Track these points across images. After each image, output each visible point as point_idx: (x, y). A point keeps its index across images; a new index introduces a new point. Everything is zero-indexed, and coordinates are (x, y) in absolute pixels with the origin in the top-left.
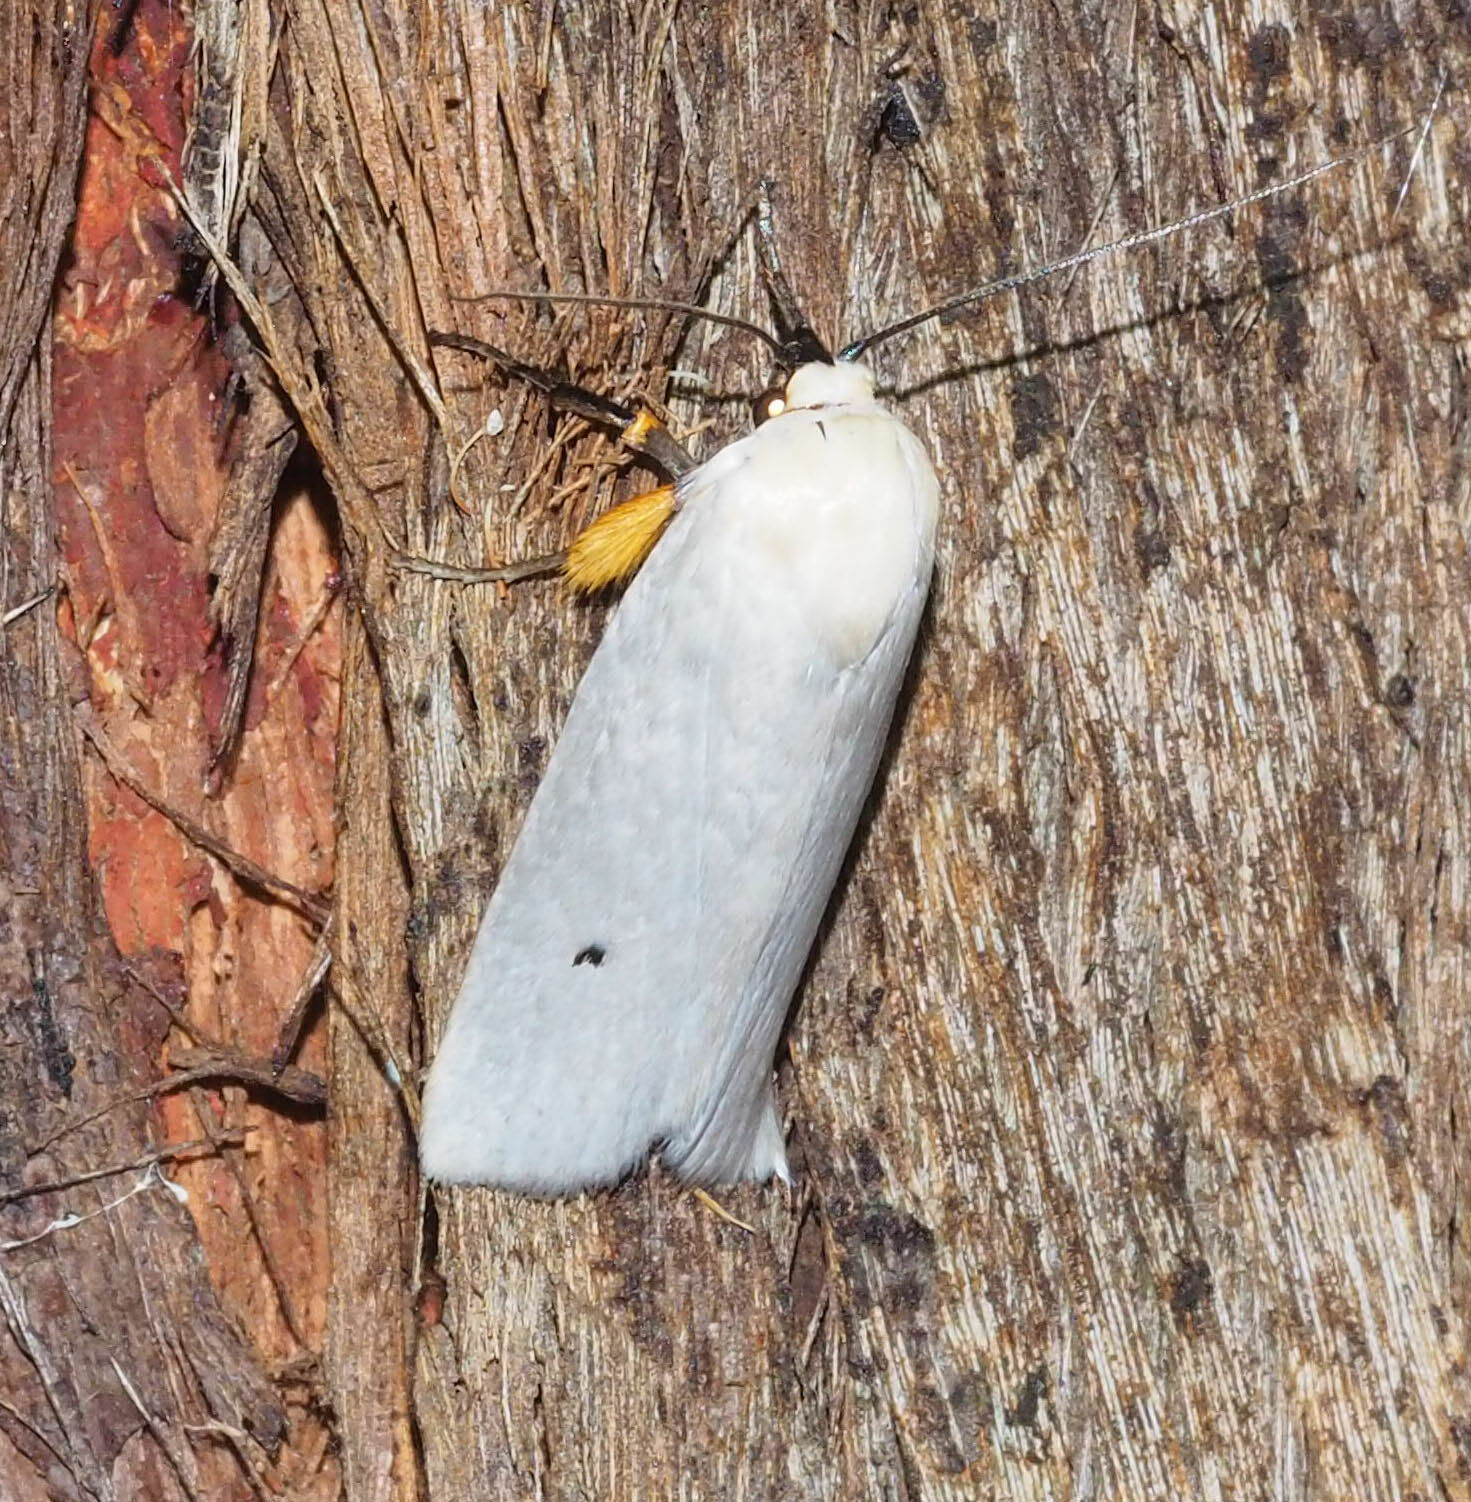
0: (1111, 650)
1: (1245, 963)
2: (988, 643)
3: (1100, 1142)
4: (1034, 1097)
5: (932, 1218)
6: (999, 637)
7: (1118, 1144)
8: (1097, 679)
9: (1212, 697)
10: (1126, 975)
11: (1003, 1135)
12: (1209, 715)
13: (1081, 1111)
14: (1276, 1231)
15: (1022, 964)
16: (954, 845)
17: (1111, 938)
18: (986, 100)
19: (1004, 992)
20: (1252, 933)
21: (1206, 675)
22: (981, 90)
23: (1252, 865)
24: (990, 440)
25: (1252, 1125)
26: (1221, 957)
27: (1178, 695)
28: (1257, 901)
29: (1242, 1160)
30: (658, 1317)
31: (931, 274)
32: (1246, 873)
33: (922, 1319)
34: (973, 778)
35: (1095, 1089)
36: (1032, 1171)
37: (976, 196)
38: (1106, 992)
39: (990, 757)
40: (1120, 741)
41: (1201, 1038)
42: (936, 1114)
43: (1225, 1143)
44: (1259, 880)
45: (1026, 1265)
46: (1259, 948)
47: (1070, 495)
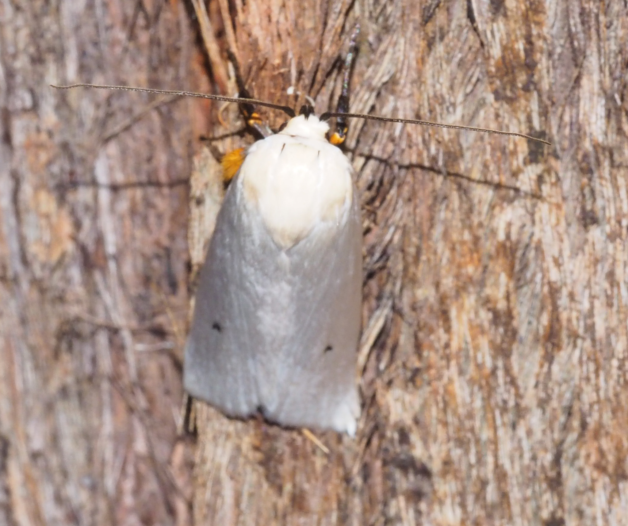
0: (567, 253)
1: (608, 400)
2: (501, 236)
3: (527, 456)
4: (495, 429)
5: (436, 466)
6: (508, 236)
7: (534, 458)
8: (558, 263)
9: (612, 286)
10: (553, 390)
11: (478, 441)
12: (609, 292)
13: (520, 441)
14: (604, 515)
15: (500, 373)
16: (472, 316)
17: (549, 372)
18: (527, 10)
19: (488, 383)
20: (614, 388)
21: (611, 275)
22: (526, 6)
23: (619, 360)
24: (514, 153)
25: (600, 468)
26: (598, 395)
27: (597, 280)
28: (619, 376)
29: (594, 481)
30: (277, 475)
31: (492, 77)
32: (615, 363)
33: (423, 506)
34: (488, 291)
35: (529, 433)
36: (490, 459)
37: (519, 50)
38: (542, 395)
39: (496, 284)
40: (565, 292)
41: (584, 425)
42: (445, 424)
43: (588, 471)
44: (620, 368)
45: (480, 496)
46: (617, 395)
47: (552, 184)
